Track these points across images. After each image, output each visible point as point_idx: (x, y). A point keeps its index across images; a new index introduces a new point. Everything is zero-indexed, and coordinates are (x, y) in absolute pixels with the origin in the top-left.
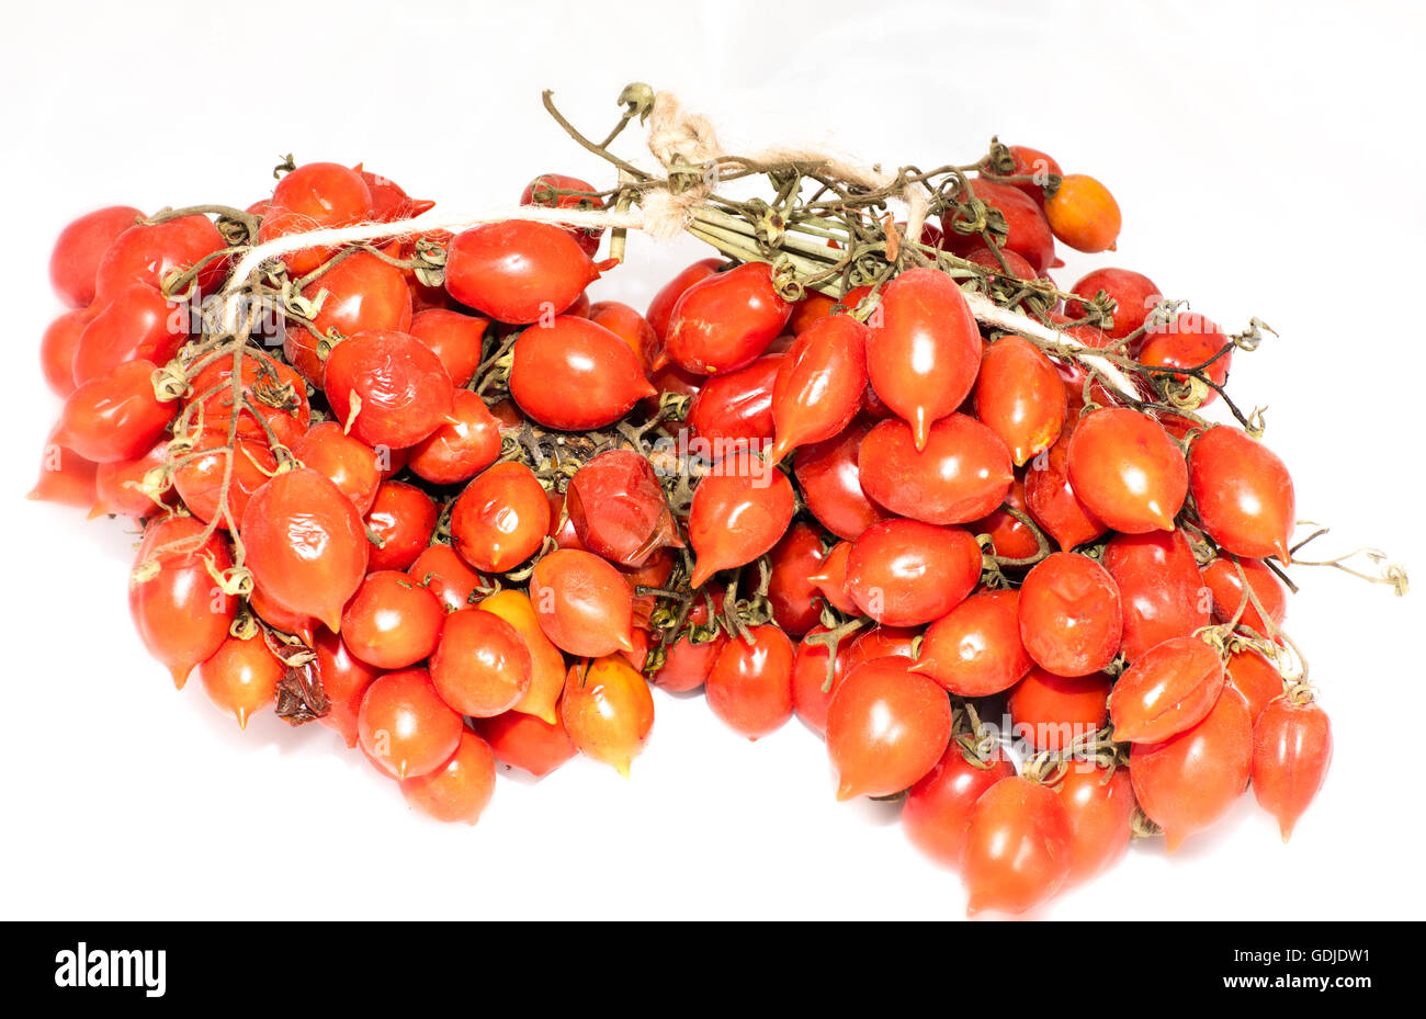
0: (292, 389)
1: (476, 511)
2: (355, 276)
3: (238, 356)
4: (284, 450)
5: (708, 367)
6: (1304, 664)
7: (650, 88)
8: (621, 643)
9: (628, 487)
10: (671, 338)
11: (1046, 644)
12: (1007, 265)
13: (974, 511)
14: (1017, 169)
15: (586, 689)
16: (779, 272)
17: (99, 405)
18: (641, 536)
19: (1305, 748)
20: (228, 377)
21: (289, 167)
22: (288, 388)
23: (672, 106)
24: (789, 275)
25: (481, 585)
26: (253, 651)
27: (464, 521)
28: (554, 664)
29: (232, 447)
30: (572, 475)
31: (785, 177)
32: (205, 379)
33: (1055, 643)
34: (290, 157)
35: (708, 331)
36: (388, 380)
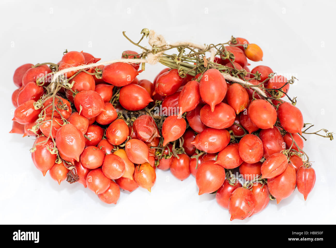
0: (66, 105)
1: (111, 131)
2: (81, 78)
3: (54, 98)
4: (65, 119)
5: (165, 94)
6: (308, 158)
7: (148, 29)
8: (146, 161)
9: (146, 124)
10: (156, 88)
11: (245, 156)
12: (234, 66)
13: (227, 125)
14: (238, 43)
15: (139, 171)
16: (180, 71)
17: (22, 111)
18: (150, 135)
19: (309, 178)
20: (51, 103)
21: (66, 52)
22: (65, 105)
23: (154, 33)
24: (182, 72)
25: (114, 148)
26: (61, 166)
27: (108, 134)
28: (131, 166)
29: (52, 120)
30: (134, 121)
31: (181, 48)
32: (46, 104)
33: (247, 156)
34: (66, 50)
35: (164, 86)
36: (88, 102)
